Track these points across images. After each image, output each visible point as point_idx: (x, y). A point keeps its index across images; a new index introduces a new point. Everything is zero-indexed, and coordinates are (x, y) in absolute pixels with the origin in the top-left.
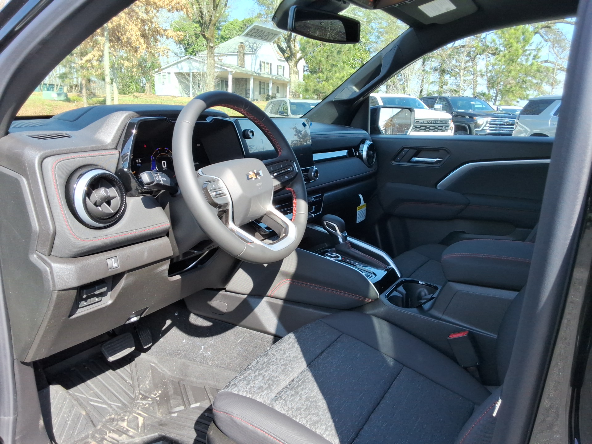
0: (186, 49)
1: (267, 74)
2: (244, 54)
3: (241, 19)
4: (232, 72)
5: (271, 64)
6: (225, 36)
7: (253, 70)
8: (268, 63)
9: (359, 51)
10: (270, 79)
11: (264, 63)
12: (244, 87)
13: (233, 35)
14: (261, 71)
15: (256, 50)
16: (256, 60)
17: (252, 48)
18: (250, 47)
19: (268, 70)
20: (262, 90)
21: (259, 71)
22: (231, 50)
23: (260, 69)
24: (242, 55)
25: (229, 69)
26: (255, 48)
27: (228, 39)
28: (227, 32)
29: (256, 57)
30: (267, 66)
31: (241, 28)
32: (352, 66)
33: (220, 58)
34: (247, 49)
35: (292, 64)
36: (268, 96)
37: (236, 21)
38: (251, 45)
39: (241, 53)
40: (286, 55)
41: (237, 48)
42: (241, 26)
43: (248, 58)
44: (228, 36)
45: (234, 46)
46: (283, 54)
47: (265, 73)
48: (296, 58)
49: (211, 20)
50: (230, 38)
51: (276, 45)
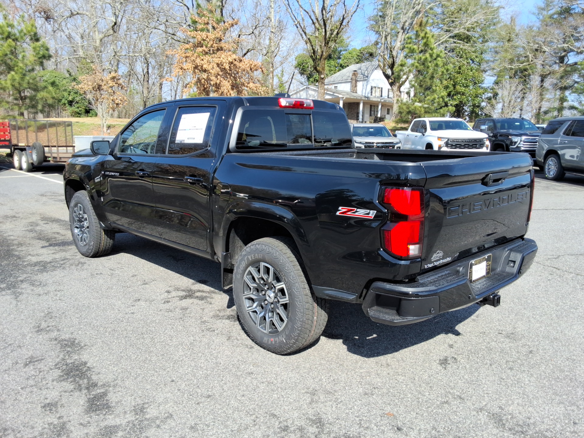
0: (308, 78)
1: (378, 97)
2: (356, 81)
3: (358, 48)
4: (343, 98)
5: (382, 88)
6: (343, 64)
7: (364, 95)
8: (379, 88)
9: (471, 71)
10: (379, 102)
11: (375, 87)
12: (355, 111)
13: (351, 63)
14: (371, 95)
15: (367, 77)
16: (367, 86)
17: (364, 75)
18: (362, 74)
19: (378, 94)
20: (372, 112)
21: (369, 95)
22: (345, 78)
23: (372, 92)
24: (354, 82)
25: (340, 96)
26: (366, 75)
27: (346, 67)
28: (345, 61)
29: (367, 82)
30: (378, 91)
31: (359, 56)
32: (463, 85)
33: (336, 85)
34: (360, 76)
35: (395, 88)
36: (376, 117)
37: (355, 50)
38: (363, 72)
39: (354, 80)
40: (390, 81)
41: (351, 75)
42: (358, 54)
43: (360, 85)
44: (346, 65)
45: (348, 75)
46: (388, 80)
47: (375, 97)
48: (399, 83)
49: (322, 55)
50: (348, 66)
51: (381, 72)
